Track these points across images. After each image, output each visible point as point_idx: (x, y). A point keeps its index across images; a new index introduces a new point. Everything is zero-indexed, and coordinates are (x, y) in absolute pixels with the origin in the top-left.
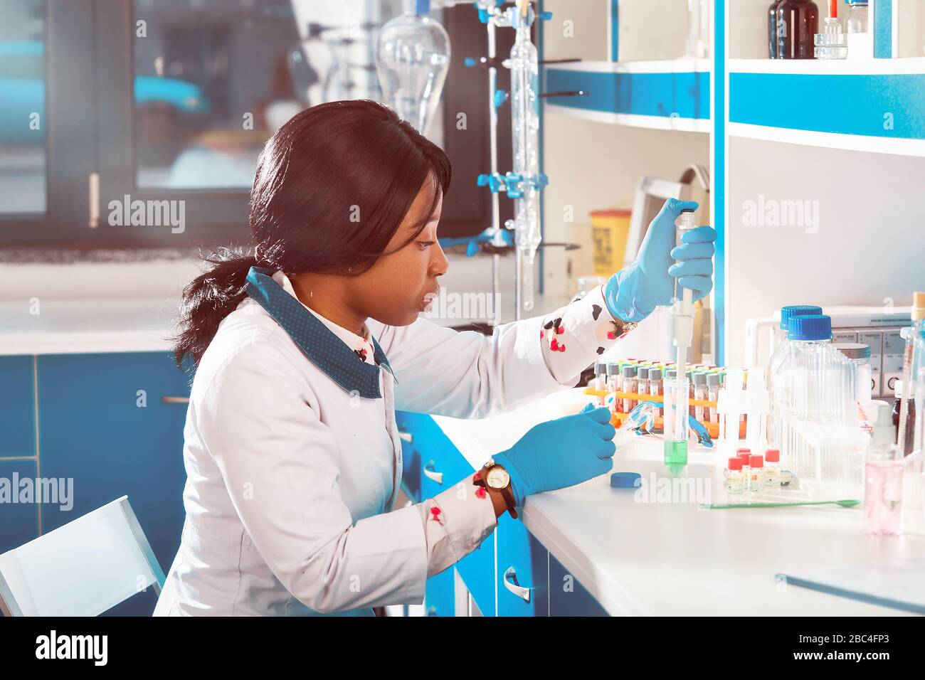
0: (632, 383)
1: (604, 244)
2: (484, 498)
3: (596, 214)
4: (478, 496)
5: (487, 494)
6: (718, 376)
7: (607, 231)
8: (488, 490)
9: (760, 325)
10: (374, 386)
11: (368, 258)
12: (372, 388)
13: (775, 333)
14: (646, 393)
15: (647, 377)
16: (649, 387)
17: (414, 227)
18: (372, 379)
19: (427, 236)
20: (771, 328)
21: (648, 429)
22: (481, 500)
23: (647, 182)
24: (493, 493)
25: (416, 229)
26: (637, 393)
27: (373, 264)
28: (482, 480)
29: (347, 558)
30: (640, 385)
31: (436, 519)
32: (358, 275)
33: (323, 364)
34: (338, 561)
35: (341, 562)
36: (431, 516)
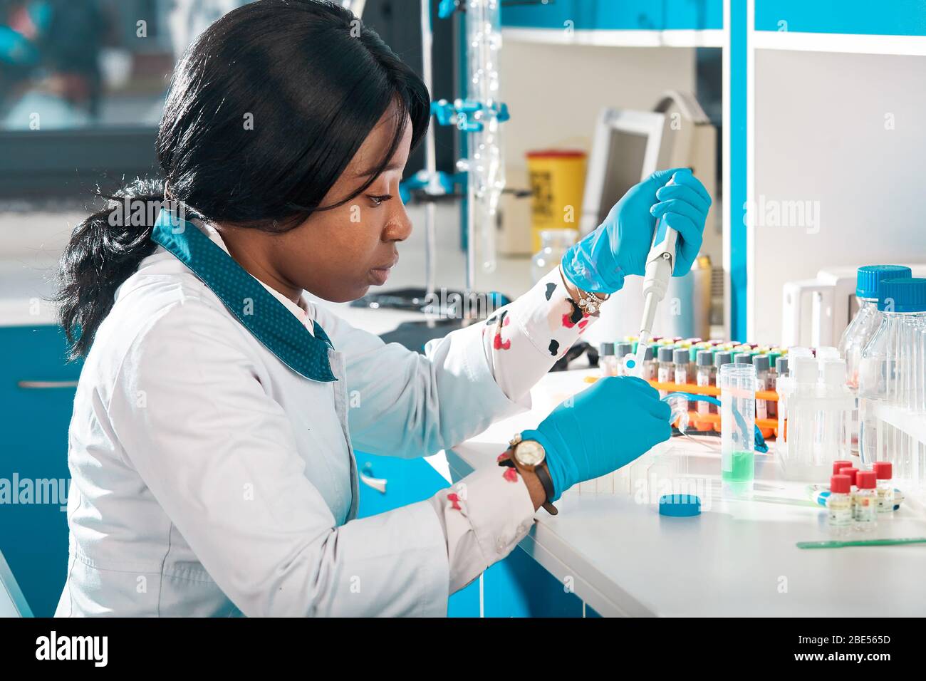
0: (651, 368)
1: (544, 191)
2: (515, 480)
3: (534, 155)
4: (507, 479)
5: (519, 477)
6: (767, 359)
7: (547, 176)
8: (519, 469)
9: (804, 290)
10: (324, 367)
11: (298, 212)
12: (322, 370)
13: (821, 299)
14: (669, 380)
15: (671, 360)
16: (673, 373)
17: (361, 175)
18: (322, 357)
19: (382, 188)
20: (815, 294)
21: (682, 430)
22: (512, 484)
23: (611, 115)
24: (527, 474)
25: (365, 179)
26: (657, 380)
27: (304, 220)
28: (509, 460)
29: (342, 563)
30: (661, 371)
31: (456, 507)
32: (286, 231)
33: (264, 337)
34: (328, 566)
35: (334, 567)
36: (449, 504)
